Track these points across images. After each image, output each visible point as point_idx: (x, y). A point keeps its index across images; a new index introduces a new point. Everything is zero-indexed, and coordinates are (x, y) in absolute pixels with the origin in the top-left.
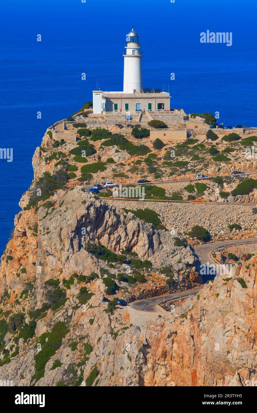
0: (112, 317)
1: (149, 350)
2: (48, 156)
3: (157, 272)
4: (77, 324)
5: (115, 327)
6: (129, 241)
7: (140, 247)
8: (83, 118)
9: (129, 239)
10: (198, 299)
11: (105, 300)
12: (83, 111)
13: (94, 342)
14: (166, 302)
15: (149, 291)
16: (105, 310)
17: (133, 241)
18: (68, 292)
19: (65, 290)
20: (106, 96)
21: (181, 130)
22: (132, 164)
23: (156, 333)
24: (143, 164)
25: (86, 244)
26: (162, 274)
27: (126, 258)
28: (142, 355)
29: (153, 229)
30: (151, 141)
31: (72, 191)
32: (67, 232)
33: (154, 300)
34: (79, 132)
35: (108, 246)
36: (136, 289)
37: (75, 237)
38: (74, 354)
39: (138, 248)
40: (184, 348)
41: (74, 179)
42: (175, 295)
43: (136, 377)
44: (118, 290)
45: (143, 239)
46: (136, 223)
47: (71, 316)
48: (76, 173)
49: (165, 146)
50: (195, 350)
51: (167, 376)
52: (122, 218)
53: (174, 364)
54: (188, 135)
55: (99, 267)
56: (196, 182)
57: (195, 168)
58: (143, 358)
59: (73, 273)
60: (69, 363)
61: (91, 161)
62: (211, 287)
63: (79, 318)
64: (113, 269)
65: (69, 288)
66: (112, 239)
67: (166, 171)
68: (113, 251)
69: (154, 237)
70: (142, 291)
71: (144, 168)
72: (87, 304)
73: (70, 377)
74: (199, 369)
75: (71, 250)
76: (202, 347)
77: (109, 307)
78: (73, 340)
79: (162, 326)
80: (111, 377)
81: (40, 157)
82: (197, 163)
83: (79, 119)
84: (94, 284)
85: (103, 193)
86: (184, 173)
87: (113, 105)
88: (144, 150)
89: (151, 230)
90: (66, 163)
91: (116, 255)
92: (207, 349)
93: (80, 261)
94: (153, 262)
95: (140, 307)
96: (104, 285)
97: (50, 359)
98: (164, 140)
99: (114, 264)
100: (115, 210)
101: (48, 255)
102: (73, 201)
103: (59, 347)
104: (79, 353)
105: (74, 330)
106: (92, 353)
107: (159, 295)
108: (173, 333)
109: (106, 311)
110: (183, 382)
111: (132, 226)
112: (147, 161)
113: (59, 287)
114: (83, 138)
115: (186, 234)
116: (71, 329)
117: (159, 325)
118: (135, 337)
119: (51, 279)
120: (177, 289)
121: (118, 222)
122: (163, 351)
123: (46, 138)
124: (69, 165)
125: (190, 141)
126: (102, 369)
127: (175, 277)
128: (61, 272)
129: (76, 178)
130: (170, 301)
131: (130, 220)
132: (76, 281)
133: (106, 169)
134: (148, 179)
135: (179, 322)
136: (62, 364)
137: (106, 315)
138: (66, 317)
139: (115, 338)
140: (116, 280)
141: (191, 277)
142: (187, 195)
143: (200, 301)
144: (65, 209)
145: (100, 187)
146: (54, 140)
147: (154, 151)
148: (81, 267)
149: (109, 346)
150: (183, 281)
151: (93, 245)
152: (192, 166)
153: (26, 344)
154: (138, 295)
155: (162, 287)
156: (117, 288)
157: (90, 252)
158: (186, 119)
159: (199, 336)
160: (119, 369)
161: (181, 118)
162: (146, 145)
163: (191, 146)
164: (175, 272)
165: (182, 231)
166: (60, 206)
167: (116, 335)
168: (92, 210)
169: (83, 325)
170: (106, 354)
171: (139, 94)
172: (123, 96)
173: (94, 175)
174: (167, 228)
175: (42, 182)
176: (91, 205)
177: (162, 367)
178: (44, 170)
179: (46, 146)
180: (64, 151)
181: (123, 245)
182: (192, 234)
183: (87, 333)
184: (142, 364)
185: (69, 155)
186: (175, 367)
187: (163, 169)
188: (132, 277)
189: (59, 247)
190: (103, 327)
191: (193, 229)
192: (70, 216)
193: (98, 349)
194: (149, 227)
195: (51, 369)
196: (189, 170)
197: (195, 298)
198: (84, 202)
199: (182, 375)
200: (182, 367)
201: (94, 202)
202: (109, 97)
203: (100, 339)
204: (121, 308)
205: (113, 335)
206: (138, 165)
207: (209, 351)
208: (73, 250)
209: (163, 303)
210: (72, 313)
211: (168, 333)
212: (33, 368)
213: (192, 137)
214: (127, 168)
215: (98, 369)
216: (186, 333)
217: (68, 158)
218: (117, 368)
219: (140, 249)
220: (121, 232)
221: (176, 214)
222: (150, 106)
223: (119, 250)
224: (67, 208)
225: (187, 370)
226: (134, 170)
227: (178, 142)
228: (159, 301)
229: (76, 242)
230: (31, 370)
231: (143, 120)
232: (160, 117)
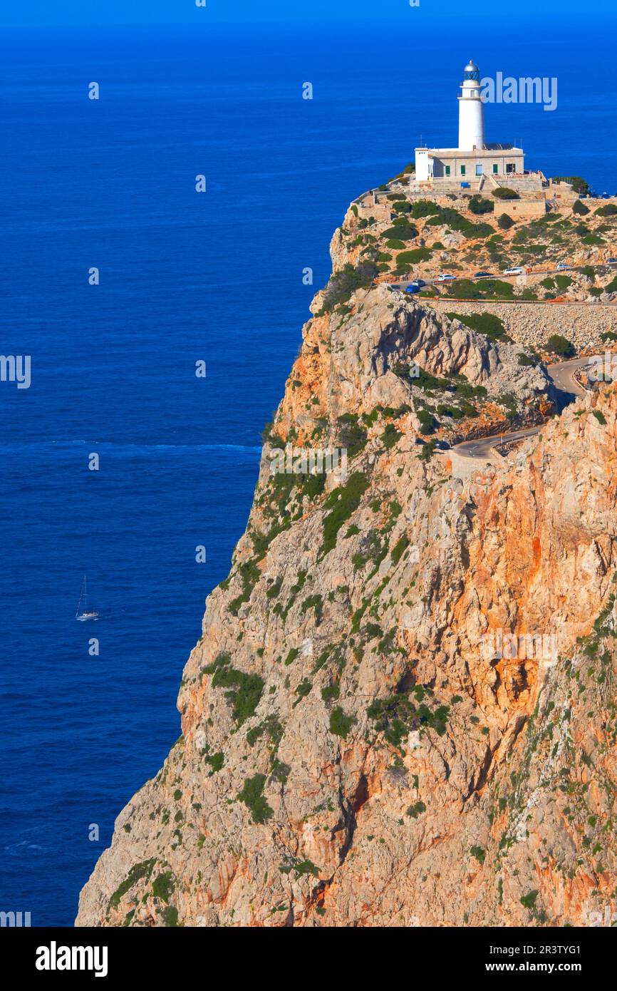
0: (427, 466)
1: (474, 511)
2: (351, 241)
3: (494, 402)
4: (381, 475)
5: (431, 479)
6: (454, 359)
7: (471, 367)
8: (401, 187)
9: (454, 356)
10: (541, 440)
11: (419, 441)
12: (403, 176)
13: (403, 500)
14: (504, 443)
15: (482, 428)
16: (418, 456)
17: (461, 359)
18: (370, 431)
19: (365, 429)
20: (434, 155)
21: (537, 201)
22: (468, 251)
23: (484, 488)
24: (484, 251)
25: (394, 365)
26: (500, 404)
27: (450, 383)
28: (465, 518)
29: (489, 342)
30: (495, 218)
31: (374, 291)
32: (368, 348)
33: (489, 441)
34: (394, 206)
35: (425, 367)
36: (463, 426)
37: (378, 355)
38: (376, 517)
39: (468, 369)
40: (522, 508)
41: (387, 273)
42: (518, 434)
43: (457, 548)
44: (438, 428)
45: (474, 356)
46: (464, 334)
47: (373, 464)
48: (389, 264)
49: (515, 223)
50: (537, 511)
51: (500, 545)
52: (444, 327)
53: (509, 530)
54: (548, 208)
55: (412, 397)
56: (556, 274)
57: (556, 255)
58: (466, 523)
59: (377, 405)
60: (369, 529)
61: (411, 246)
62: (558, 424)
63: (383, 467)
64: (431, 399)
65: (371, 425)
66: (431, 357)
67: (515, 259)
68: (432, 374)
69: (490, 353)
70: (471, 428)
71: (484, 256)
72: (394, 447)
73: (371, 548)
74: (543, 536)
75: (373, 373)
76: (547, 507)
77: (423, 451)
78: (375, 497)
79: (493, 478)
80: (424, 548)
81: (341, 242)
82: (558, 248)
83: (395, 188)
84: (404, 419)
85: (425, 292)
86: (540, 261)
87: (445, 167)
88: (485, 229)
89: (486, 343)
90: (375, 251)
91: (437, 379)
92: (553, 509)
93: (385, 388)
94: (488, 388)
95: (467, 451)
96: (419, 421)
97: (344, 523)
98: (514, 215)
99: (433, 391)
100: (435, 316)
101: (342, 381)
102: (376, 304)
103: (356, 508)
104: (383, 516)
105: (377, 483)
106: (400, 515)
107: (496, 434)
108: (507, 487)
109: (420, 457)
110: (521, 554)
111: (458, 338)
112: (489, 245)
113: (357, 424)
114: (401, 215)
115: (540, 347)
116: (373, 482)
117: (488, 477)
118: (455, 494)
119: (346, 414)
120: (521, 425)
121: (439, 333)
122: (494, 512)
123: (349, 215)
124: (380, 253)
125: (549, 217)
126: (413, 538)
127: (519, 409)
128: (361, 403)
129: (389, 272)
130: (510, 443)
131: (456, 329)
132: (380, 416)
133: (431, 257)
134: (491, 270)
135: (515, 473)
136: (360, 530)
137: (419, 463)
138: (365, 466)
139: (429, 495)
140: (434, 414)
141: (541, 409)
142: (544, 292)
143: (542, 443)
144: (366, 316)
145: (422, 284)
146: (360, 219)
147: (499, 232)
148: (386, 397)
149: (422, 506)
150: (531, 414)
151: (403, 365)
152: (551, 251)
153: (312, 503)
154: (466, 434)
155: (500, 422)
156: (437, 425)
157: (399, 375)
158: (545, 185)
159: (542, 491)
160: (434, 538)
161: (538, 184)
162: (488, 223)
163: (551, 223)
164: (519, 401)
165: (535, 344)
166: (359, 312)
167: (431, 490)
168: (402, 316)
169: (389, 477)
170: (419, 516)
171: (481, 152)
172: (458, 156)
173: (415, 267)
174: (513, 339)
175: (340, 278)
176: (401, 310)
177: (493, 534)
178: (345, 261)
179: (348, 227)
180: (373, 234)
181: (447, 365)
182: (548, 348)
183: (394, 487)
184: (465, 530)
185: (381, 239)
186: (511, 534)
187: (511, 257)
188: (458, 409)
189: (357, 369)
190: (415, 480)
191: (550, 340)
192: (371, 325)
193: (409, 511)
194: (483, 339)
195: (344, 538)
196: (547, 258)
197: (536, 439)
198: (391, 306)
199: (520, 544)
200: (520, 533)
201: (405, 306)
202: (438, 156)
203: (411, 496)
204: (440, 453)
205: (427, 491)
206: (477, 252)
207: (556, 511)
208: (376, 374)
209: (500, 445)
210: (374, 461)
211: (500, 488)
212: (321, 536)
213: (552, 211)
214: (462, 255)
215: (408, 537)
216: (524, 488)
217: (379, 243)
218: (433, 536)
219: (471, 371)
220: (444, 347)
221: (527, 320)
222: (495, 167)
223: (441, 372)
224: (368, 315)
225: (526, 538)
226: (470, 258)
227: (533, 219)
228: (495, 443)
229: (379, 362)
230: (318, 539)
231: (485, 188)
232: (509, 183)
